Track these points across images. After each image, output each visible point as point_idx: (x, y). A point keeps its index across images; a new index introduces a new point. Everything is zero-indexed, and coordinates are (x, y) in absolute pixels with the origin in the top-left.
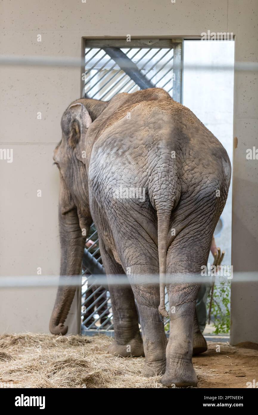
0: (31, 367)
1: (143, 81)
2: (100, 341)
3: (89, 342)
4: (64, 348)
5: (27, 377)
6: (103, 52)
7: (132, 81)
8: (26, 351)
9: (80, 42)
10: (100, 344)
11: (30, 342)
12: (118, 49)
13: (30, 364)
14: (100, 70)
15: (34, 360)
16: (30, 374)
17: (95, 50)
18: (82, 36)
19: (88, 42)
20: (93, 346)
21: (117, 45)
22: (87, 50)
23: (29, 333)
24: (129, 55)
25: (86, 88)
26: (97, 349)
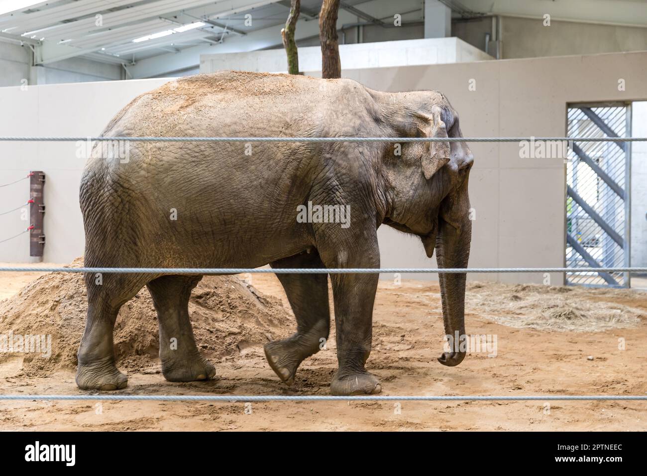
0: (533, 305)
1: (605, 129)
2: (578, 289)
3: (570, 290)
4: (555, 294)
5: (531, 312)
6: (580, 111)
7: (598, 128)
8: (531, 295)
9: (565, 105)
10: (578, 291)
11: (533, 289)
12: (589, 109)
13: (533, 303)
14: (579, 121)
15: (535, 301)
16: (532, 310)
17: (574, 110)
18: (566, 102)
19: (570, 105)
20: (573, 293)
21: (589, 106)
22: (569, 110)
23: (533, 284)
24: (597, 113)
25: (569, 133)
26: (576, 295)
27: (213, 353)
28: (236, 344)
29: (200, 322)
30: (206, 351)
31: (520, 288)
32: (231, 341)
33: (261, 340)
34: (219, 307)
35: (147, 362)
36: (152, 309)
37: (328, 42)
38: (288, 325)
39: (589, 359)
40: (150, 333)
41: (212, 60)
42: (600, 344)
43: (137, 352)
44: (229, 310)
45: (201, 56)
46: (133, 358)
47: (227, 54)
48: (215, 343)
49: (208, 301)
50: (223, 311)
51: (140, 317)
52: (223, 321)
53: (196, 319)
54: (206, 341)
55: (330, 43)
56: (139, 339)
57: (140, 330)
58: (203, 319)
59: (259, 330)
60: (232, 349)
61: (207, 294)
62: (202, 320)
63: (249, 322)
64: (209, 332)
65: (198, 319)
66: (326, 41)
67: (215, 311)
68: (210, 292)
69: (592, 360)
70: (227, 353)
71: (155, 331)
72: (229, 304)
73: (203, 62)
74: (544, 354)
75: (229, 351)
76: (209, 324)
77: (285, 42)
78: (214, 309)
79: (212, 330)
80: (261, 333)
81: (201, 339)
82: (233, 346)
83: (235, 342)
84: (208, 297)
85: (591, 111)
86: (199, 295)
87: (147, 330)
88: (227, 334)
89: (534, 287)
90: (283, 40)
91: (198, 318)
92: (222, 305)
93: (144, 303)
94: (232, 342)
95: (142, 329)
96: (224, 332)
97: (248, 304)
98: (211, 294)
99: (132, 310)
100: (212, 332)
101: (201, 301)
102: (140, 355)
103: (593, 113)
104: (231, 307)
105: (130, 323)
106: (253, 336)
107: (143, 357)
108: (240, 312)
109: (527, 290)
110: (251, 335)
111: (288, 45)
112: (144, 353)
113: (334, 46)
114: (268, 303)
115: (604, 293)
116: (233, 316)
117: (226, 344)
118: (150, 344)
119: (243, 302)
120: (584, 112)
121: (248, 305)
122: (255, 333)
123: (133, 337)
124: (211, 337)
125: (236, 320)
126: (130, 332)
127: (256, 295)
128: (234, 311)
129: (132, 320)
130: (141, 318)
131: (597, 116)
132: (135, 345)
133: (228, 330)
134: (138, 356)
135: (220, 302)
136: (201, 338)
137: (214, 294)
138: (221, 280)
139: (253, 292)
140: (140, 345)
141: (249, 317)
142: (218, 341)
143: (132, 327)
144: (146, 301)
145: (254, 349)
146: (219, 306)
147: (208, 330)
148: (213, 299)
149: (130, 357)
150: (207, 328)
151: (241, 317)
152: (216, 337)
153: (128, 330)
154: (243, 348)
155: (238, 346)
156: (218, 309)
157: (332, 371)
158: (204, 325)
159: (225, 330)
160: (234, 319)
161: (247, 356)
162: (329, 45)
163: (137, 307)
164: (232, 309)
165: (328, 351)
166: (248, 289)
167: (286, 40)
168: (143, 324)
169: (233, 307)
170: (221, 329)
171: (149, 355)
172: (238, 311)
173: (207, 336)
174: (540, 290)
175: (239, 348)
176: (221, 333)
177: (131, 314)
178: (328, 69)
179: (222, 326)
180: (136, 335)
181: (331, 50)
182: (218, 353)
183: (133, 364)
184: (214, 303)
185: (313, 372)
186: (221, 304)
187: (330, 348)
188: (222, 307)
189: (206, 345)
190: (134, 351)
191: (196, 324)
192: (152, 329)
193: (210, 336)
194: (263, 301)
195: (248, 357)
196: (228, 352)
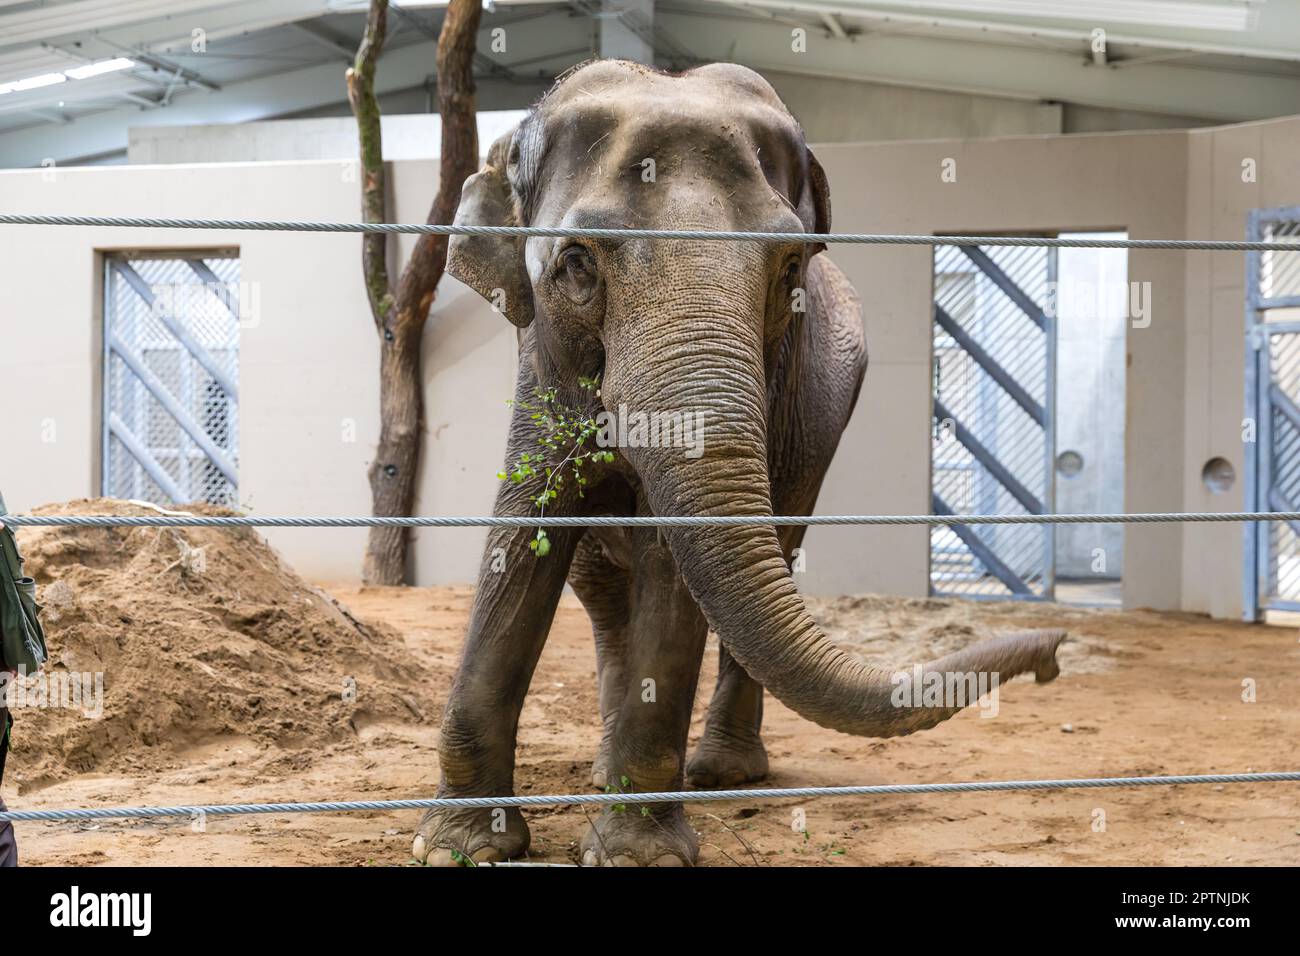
2: (959, 604)
4: (918, 613)
12: (976, 247)
17: (947, 248)
18: (933, 231)
22: (938, 247)
27: (304, 738)
28: (348, 717)
29: (267, 673)
30: (291, 734)
31: (847, 603)
32: (336, 712)
33: (395, 709)
34: (295, 643)
35: (168, 759)
36: (162, 645)
37: (456, 98)
38: (424, 681)
39: (1065, 731)
40: (169, 697)
41: (156, 139)
42: (1061, 703)
43: (146, 740)
44: (316, 649)
45: (131, 130)
46: (137, 751)
47: (188, 128)
48: (306, 717)
49: (269, 631)
50: (303, 650)
51: (145, 663)
52: (309, 670)
53: (258, 667)
54: (287, 713)
55: (460, 99)
56: (148, 711)
57: (146, 690)
58: (274, 666)
59: (387, 689)
60: (343, 728)
61: (266, 615)
62: (271, 669)
63: (361, 672)
64: (288, 693)
65: (262, 667)
66: (452, 97)
67: (286, 650)
68: (273, 611)
69: (1071, 732)
70: (334, 737)
71: (181, 692)
72: (315, 635)
73: (134, 142)
74: (972, 723)
75: (337, 733)
76: (286, 677)
77: (355, 97)
78: (283, 646)
79: (294, 689)
80: (393, 695)
81: (276, 709)
82: (343, 723)
83: (344, 715)
84: (269, 621)
85: (979, 250)
86: (249, 616)
87: (161, 691)
88: (325, 697)
89: (874, 600)
90: (351, 93)
91: (261, 664)
92: (300, 638)
93: (144, 634)
94: (338, 715)
95: (153, 689)
96: (317, 693)
97: (347, 635)
98: (275, 615)
99: (125, 648)
100: (294, 694)
101: (253, 629)
102: (150, 745)
103: (983, 254)
104: (320, 642)
105: (123, 677)
106: (378, 701)
107: (156, 749)
108: (339, 652)
109: (862, 607)
110: (374, 700)
111: (361, 103)
112: (159, 741)
113: (467, 108)
114: (376, 635)
115: (1012, 611)
116: (327, 661)
117: (326, 717)
118: (172, 720)
119: (337, 633)
120: (967, 253)
121: (346, 639)
122: (380, 696)
123: (134, 707)
124: (295, 705)
125: (334, 670)
126: (128, 696)
127: (352, 619)
128: (328, 649)
129: (126, 670)
130: (146, 666)
131: (990, 261)
132: (140, 724)
133: (325, 690)
134: (146, 748)
135: (296, 631)
136: (276, 705)
137: (282, 615)
138: (284, 587)
139: (345, 614)
140: (151, 723)
141: (360, 662)
142: (311, 713)
143: (128, 685)
144: (146, 631)
145: (383, 728)
146: (294, 639)
147: (287, 690)
148: (280, 624)
149: (130, 751)
150: (285, 685)
151: (342, 663)
152: (305, 703)
153: (120, 691)
154: (361, 727)
155: (352, 724)
156: (292, 646)
157: (575, 768)
158: (275, 679)
159: (319, 689)
160: (329, 667)
161: (376, 742)
162: (458, 105)
163: (135, 642)
164: (321, 646)
165: (536, 729)
166: (335, 607)
167: (356, 93)
168: (152, 677)
169: (324, 641)
170: (312, 686)
171: (170, 745)
172: (336, 649)
173: (286, 703)
174: (888, 606)
175: (353, 727)
176: (312, 696)
177: (123, 657)
178: (454, 155)
179: (310, 681)
180: (140, 701)
181: (462, 114)
182: (316, 737)
183: (138, 764)
184: (283, 632)
185: (537, 769)
186: (298, 635)
187: (540, 724)
188: (301, 642)
189: (288, 720)
190: (137, 736)
191: (261, 678)
192: (173, 688)
193: (291, 702)
194: (366, 631)
195: (378, 744)
196: (335, 735)
